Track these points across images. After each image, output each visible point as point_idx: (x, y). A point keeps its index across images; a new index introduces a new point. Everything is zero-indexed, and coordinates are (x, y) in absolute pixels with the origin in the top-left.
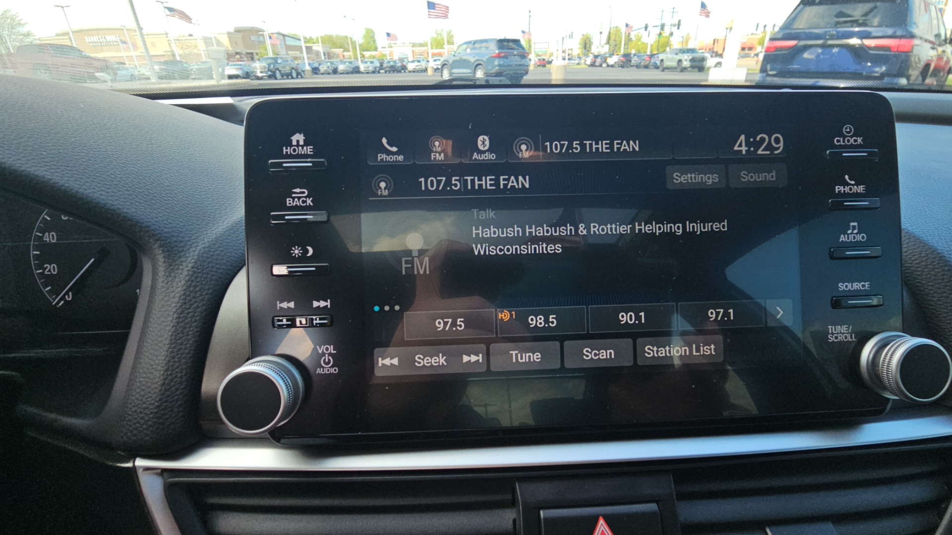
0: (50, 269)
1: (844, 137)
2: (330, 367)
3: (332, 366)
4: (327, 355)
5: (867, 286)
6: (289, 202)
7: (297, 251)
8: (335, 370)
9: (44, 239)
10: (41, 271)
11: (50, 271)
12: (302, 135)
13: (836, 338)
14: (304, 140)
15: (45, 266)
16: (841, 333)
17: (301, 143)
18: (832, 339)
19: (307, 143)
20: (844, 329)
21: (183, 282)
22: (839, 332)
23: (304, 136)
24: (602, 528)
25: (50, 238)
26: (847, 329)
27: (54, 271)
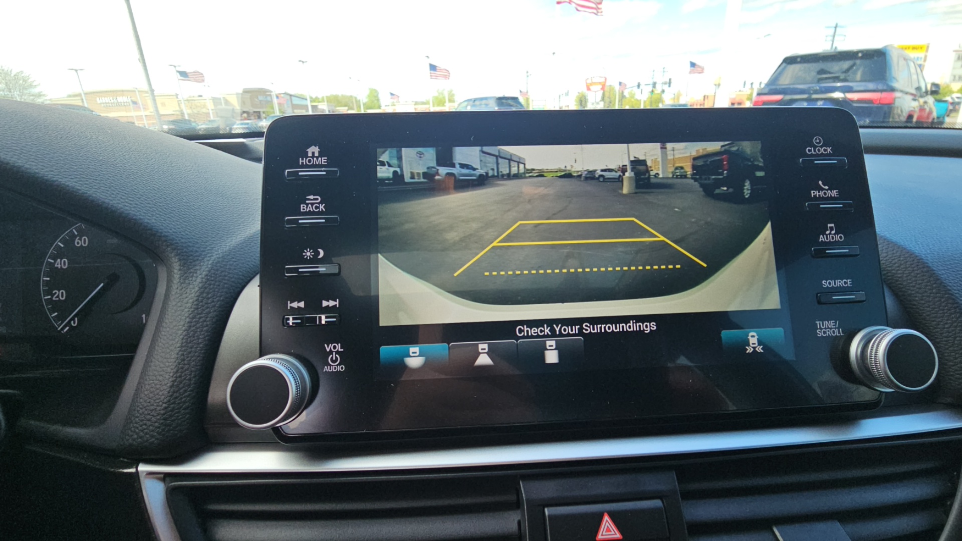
0: (59, 295)
1: (815, 147)
2: (337, 365)
3: (339, 364)
4: (334, 353)
5: (849, 283)
6: (303, 208)
7: (308, 254)
8: (342, 368)
9: (56, 266)
10: (49, 297)
11: (58, 297)
12: (317, 147)
13: (825, 333)
14: (319, 151)
15: (54, 292)
16: (828, 328)
17: (316, 154)
18: (820, 334)
19: (321, 155)
20: (831, 324)
21: (197, 289)
22: (827, 327)
23: (319, 148)
24: (607, 524)
25: (62, 264)
26: (834, 324)
27: (62, 297)
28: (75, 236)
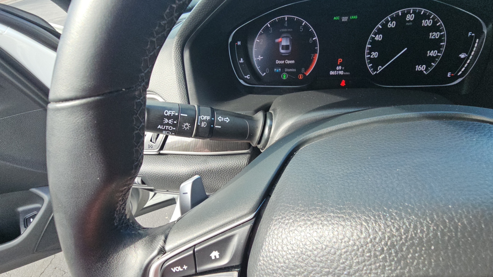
9: (375, 39)
10: (369, 56)
11: (374, 56)
15: (372, 53)
25: (379, 38)
27: (376, 56)
28: (390, 21)
